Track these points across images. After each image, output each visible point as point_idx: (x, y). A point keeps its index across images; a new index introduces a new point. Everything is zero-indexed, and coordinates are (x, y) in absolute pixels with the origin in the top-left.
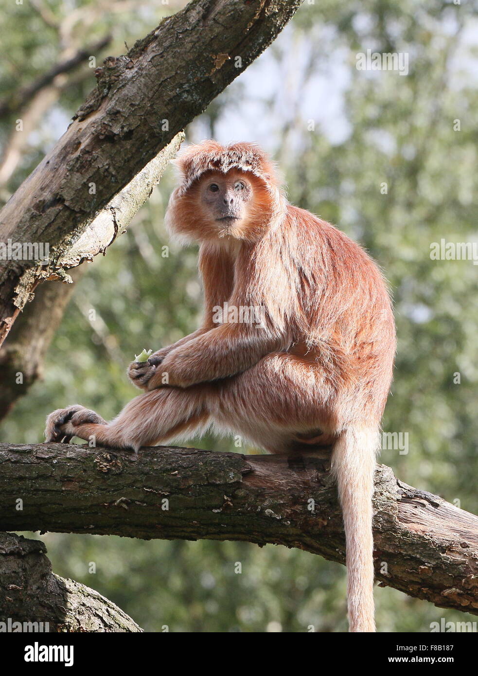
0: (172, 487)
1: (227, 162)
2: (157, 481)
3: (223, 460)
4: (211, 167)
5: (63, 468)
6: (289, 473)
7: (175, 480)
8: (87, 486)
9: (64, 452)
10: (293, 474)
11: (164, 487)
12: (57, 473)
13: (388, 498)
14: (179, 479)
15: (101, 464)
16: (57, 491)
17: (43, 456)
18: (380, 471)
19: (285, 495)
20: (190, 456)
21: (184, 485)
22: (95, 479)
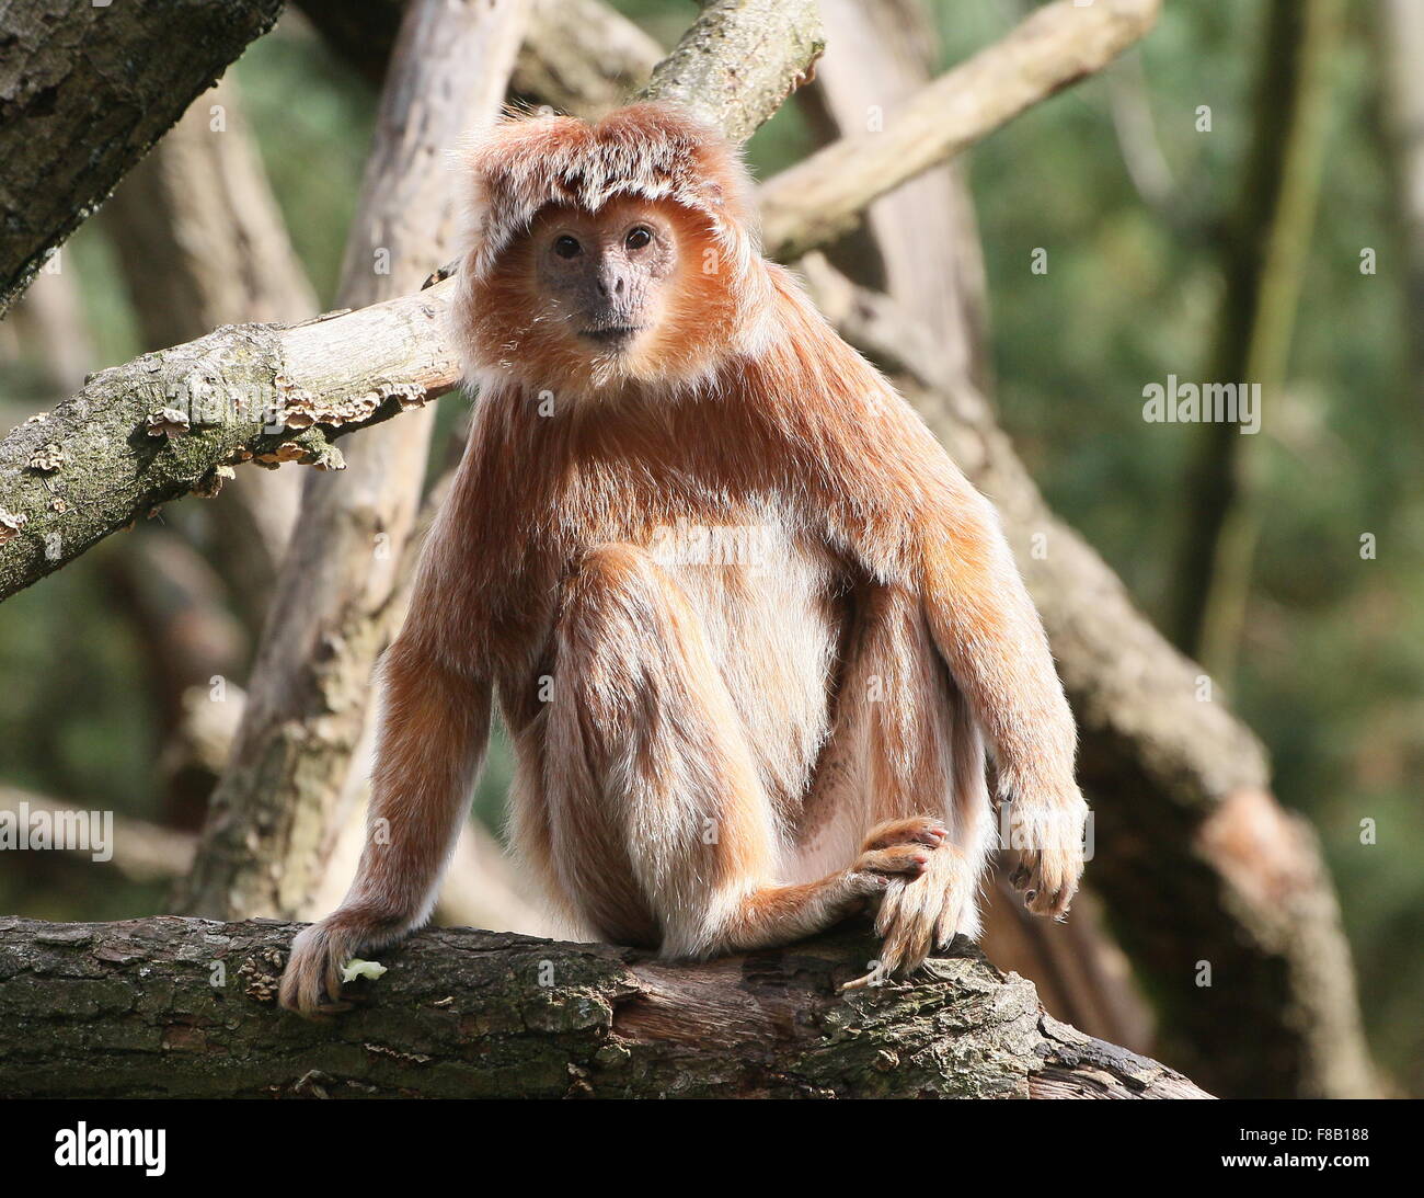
0: (436, 1041)
1: (599, 179)
2: (398, 1024)
3: (568, 967)
4: (557, 194)
5: (163, 990)
6: (740, 999)
7: (443, 1023)
8: (225, 1039)
9: (172, 946)
10: (749, 1004)
11: (416, 1040)
12: (150, 1003)
13: (1004, 1068)
14: (451, 1020)
15: (256, 980)
16: (148, 1053)
17: (117, 957)
18: (986, 994)
19: (726, 1061)
20: (489, 954)
21: (468, 1035)
22: (245, 1020)
